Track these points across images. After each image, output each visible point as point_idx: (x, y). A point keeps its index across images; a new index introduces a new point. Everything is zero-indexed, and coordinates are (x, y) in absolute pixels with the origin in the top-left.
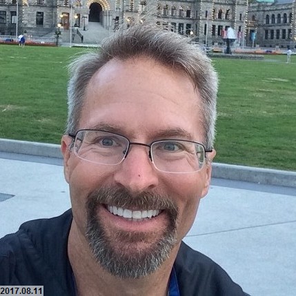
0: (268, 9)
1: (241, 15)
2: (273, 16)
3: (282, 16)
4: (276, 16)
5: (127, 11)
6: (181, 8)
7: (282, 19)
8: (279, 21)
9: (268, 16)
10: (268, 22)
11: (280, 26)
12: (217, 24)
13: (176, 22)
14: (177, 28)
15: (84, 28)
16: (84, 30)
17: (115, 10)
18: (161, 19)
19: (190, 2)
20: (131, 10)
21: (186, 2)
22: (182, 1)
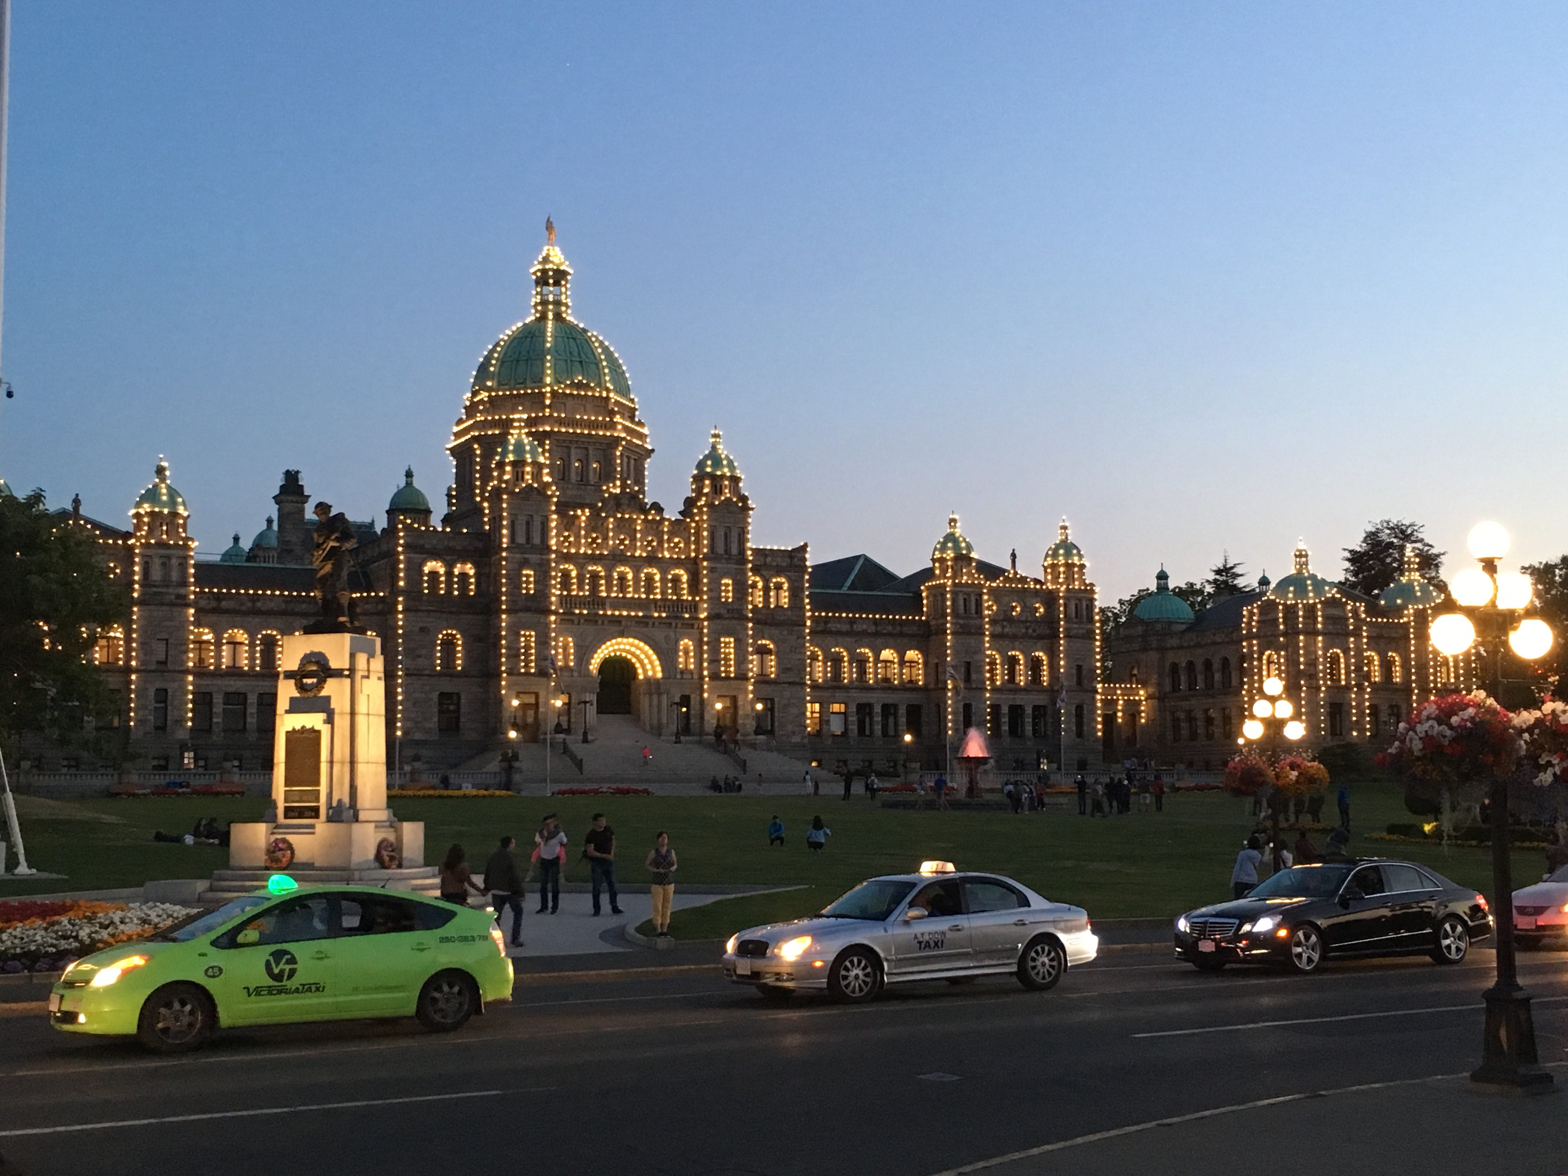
0: (1174, 642)
2: (1191, 665)
3: (1216, 664)
4: (1199, 667)
5: (714, 677)
7: (1217, 676)
8: (1209, 683)
9: (1175, 667)
10: (1175, 687)
11: (1213, 696)
12: (1004, 701)
13: (872, 701)
14: (878, 718)
15: (585, 734)
16: (585, 741)
17: (679, 676)
18: (826, 693)
19: (913, 635)
20: (726, 674)
21: (901, 636)
22: (889, 634)
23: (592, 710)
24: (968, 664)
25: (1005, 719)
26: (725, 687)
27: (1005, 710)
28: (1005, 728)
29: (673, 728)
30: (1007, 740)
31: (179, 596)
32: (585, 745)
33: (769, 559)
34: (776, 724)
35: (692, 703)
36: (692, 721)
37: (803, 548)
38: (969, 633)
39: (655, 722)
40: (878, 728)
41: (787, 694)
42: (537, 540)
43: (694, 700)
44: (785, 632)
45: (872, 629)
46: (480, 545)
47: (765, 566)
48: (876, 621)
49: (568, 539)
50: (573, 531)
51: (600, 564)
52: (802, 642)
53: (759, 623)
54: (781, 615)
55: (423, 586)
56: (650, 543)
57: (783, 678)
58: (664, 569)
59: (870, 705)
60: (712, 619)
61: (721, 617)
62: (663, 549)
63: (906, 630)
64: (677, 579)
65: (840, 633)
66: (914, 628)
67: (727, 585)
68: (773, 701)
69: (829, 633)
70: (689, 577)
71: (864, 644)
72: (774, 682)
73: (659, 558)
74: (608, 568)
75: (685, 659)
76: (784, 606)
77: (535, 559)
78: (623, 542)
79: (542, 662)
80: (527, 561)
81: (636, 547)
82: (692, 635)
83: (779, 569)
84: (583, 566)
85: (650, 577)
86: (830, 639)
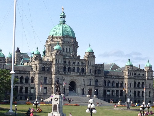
1: (150, 85)
5: (88, 86)
6: (117, 82)
12: (137, 90)
14: (115, 92)
15: (67, 94)
16: (67, 96)
17: (82, 85)
18: (107, 88)
19: (122, 79)
20: (90, 85)
21: (120, 78)
22: (118, 78)
23: (68, 91)
24: (131, 84)
25: (137, 93)
26: (90, 87)
27: (137, 92)
28: (137, 95)
29: (81, 94)
30: (137, 97)
34: (98, 93)
36: (85, 93)
37: (104, 64)
38: (131, 79)
39: (78, 92)
40: (115, 94)
41: (100, 88)
42: (60, 62)
43: (85, 89)
44: (100, 78)
46: (51, 63)
47: (97, 67)
48: (115, 76)
49: (65, 62)
50: (66, 61)
51: (70, 67)
52: (103, 80)
53: (96, 76)
54: (99, 75)
55: (42, 70)
56: (78, 63)
57: (99, 86)
58: (80, 68)
59: (114, 90)
60: (88, 76)
61: (89, 76)
62: (81, 64)
63: (121, 78)
64: (83, 69)
65: (109, 78)
66: (122, 77)
67: (91, 70)
68: (98, 90)
69: (108, 78)
70: (84, 69)
71: (113, 80)
72: (98, 86)
73: (80, 66)
74: (71, 67)
75: (84, 82)
76: (100, 74)
77: (60, 66)
78: (74, 63)
79: (61, 83)
80: (58, 66)
81: (76, 64)
82: (84, 78)
83: (99, 67)
84: (67, 67)
85: (78, 69)
86: (107, 79)
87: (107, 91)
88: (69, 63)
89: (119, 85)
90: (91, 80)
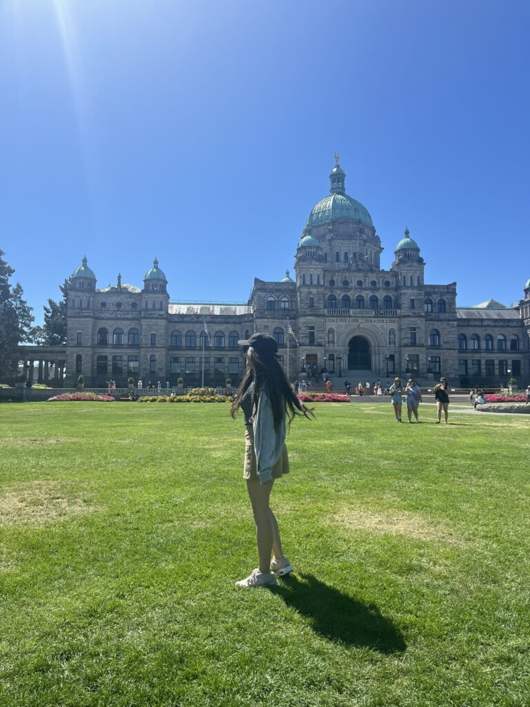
5: (406, 345)
6: (501, 337)
13: (493, 359)
14: (497, 367)
15: (340, 372)
16: (340, 376)
17: (388, 345)
18: (470, 355)
19: (515, 327)
20: (414, 344)
21: (508, 326)
22: (503, 327)
23: (344, 363)
26: (412, 351)
29: (386, 370)
31: (160, 315)
32: (340, 379)
33: (436, 290)
34: (442, 369)
35: (396, 358)
36: (396, 367)
37: (454, 284)
39: (377, 367)
40: (497, 372)
41: (447, 354)
42: (315, 283)
43: (396, 356)
44: (445, 325)
45: (492, 324)
46: (292, 288)
47: (434, 292)
48: (495, 320)
49: (332, 282)
50: (335, 279)
51: (348, 294)
52: (454, 329)
53: (431, 320)
54: (443, 316)
55: (265, 308)
56: (374, 283)
57: (444, 346)
58: (381, 295)
59: (493, 361)
60: (405, 317)
61: (409, 316)
62: (380, 285)
63: (510, 324)
64: (387, 299)
65: (476, 326)
66: (515, 324)
67: (412, 301)
68: (439, 358)
69: (471, 326)
70: (393, 298)
71: (489, 331)
72: (440, 349)
73: (377, 289)
74: (353, 295)
75: (392, 336)
76: (445, 312)
77: (314, 291)
78: (360, 283)
79: (319, 340)
80: (310, 293)
81: (367, 284)
82: (395, 326)
83: (442, 294)
84: (339, 295)
85: (374, 300)
86: (471, 329)
87: (470, 362)
88: (346, 283)
89: (509, 344)
90: (414, 329)
